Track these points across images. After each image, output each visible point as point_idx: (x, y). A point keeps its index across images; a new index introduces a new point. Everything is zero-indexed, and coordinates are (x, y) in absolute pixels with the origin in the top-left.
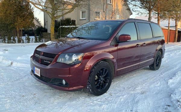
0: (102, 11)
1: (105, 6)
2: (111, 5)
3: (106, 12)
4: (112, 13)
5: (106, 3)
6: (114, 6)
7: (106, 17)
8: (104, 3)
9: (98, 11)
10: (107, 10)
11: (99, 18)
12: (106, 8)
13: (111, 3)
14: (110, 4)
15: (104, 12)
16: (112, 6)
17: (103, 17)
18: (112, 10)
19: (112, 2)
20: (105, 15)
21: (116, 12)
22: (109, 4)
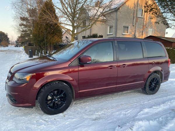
0: (132, 25)
1: (135, 19)
2: (143, 18)
3: (136, 26)
4: (143, 26)
5: (137, 16)
6: (145, 19)
7: (135, 31)
8: (134, 17)
9: (127, 25)
10: (137, 23)
11: (128, 33)
12: (136, 21)
13: (142, 16)
14: (141, 18)
15: (133, 26)
16: (144, 20)
17: (133, 31)
18: (143, 24)
19: (144, 15)
20: (134, 29)
21: (148, 26)
22: (139, 17)
